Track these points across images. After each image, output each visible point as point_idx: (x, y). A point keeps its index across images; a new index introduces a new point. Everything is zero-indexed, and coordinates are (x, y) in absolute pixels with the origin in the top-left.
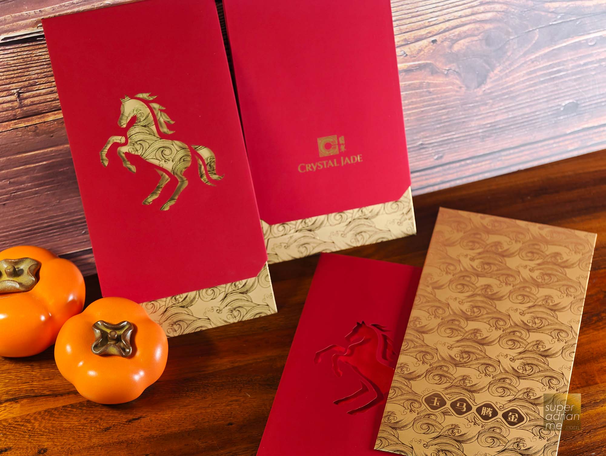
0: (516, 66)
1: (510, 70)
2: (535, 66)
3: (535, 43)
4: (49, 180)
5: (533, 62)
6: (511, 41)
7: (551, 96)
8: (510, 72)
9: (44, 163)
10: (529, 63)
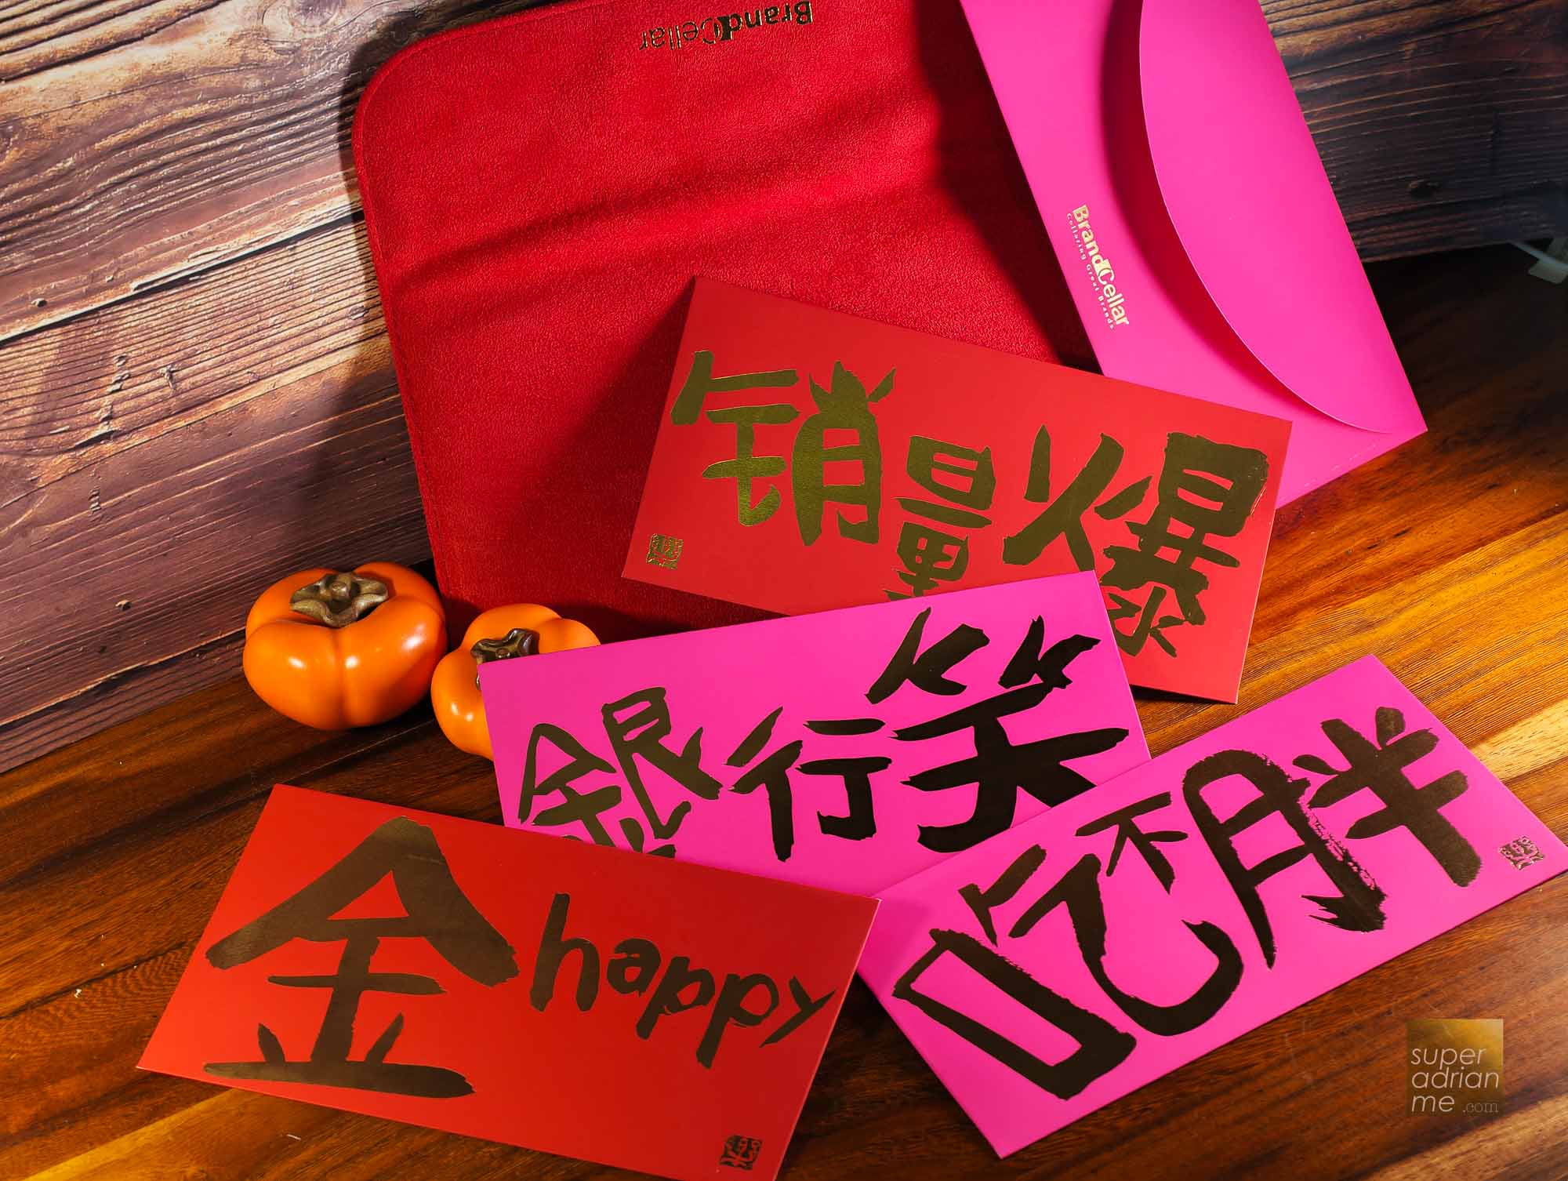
4: (231, 506)
9: (223, 479)
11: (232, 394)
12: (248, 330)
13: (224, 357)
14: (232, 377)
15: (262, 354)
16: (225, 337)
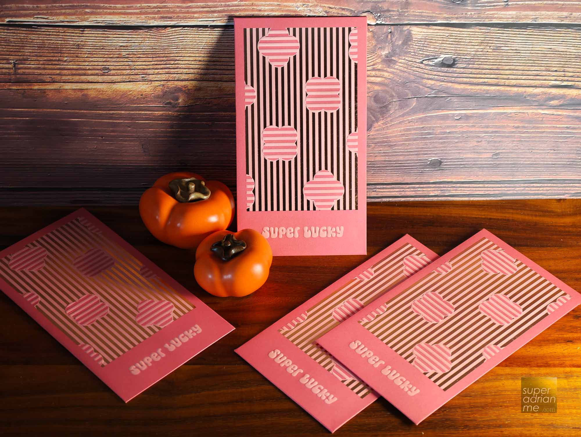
0: (396, 123)
1: (391, 124)
2: (410, 126)
3: (413, 108)
5: (410, 122)
6: (394, 102)
7: (421, 151)
8: (390, 126)
9: (27, 118)
10: (407, 122)
11: (40, 84)
12: (54, 58)
13: (40, 66)
14: (42, 76)
15: (58, 72)
16: (43, 58)
